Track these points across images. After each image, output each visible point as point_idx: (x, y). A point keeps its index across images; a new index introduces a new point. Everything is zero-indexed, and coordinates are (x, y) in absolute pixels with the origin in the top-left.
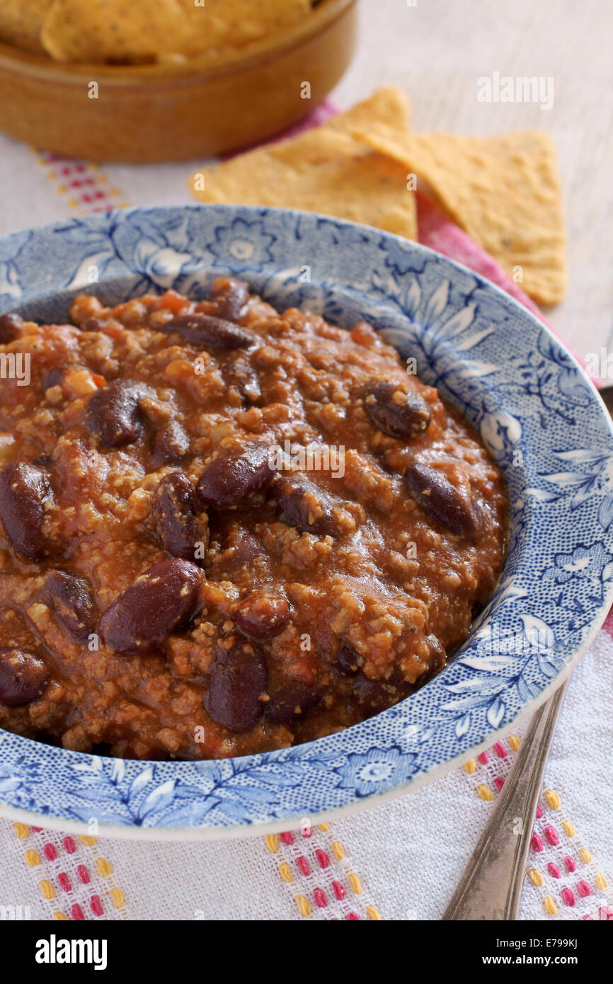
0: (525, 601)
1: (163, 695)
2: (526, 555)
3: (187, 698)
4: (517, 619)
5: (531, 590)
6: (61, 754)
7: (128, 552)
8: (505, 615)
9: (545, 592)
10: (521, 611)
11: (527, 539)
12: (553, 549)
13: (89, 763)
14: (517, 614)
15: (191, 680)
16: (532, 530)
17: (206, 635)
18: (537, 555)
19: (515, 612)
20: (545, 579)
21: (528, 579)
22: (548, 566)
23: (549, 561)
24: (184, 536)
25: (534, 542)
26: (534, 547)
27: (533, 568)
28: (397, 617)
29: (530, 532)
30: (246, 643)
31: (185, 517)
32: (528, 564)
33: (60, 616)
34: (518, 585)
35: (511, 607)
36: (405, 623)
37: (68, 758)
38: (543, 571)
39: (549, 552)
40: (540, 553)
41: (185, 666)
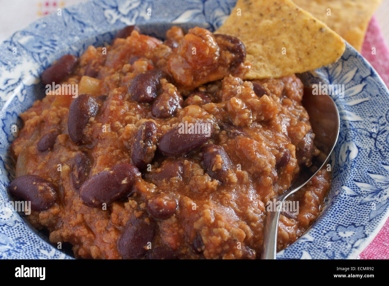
0: (310, 244)
1: (101, 230)
2: (324, 220)
3: (111, 235)
4: (300, 252)
5: (316, 239)
6: (39, 242)
7: (114, 154)
8: (295, 248)
9: (322, 243)
10: (305, 248)
11: (329, 212)
12: (339, 222)
13: (49, 251)
14: (302, 249)
15: (117, 227)
16: (334, 208)
17: (131, 206)
18: (330, 222)
19: (302, 248)
20: (326, 236)
21: (318, 233)
22: (332, 229)
23: (334, 227)
24: (140, 153)
25: (332, 215)
26: (330, 217)
27: (324, 228)
28: (229, 231)
29: (333, 209)
30: (147, 217)
31: (144, 144)
32: (322, 225)
33: (72, 174)
34: (311, 234)
35: (301, 244)
36: (232, 236)
37: (41, 245)
38: (328, 231)
39: (337, 223)
40: (332, 221)
41: (115, 219)
